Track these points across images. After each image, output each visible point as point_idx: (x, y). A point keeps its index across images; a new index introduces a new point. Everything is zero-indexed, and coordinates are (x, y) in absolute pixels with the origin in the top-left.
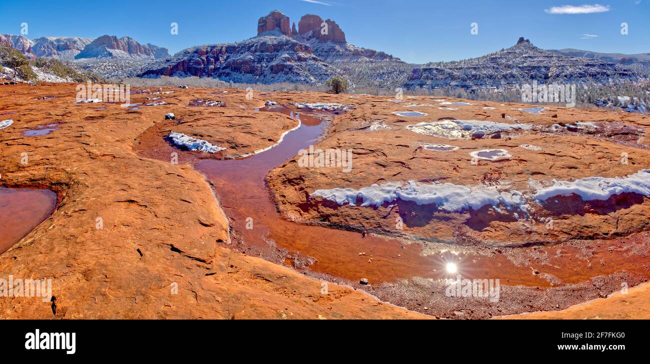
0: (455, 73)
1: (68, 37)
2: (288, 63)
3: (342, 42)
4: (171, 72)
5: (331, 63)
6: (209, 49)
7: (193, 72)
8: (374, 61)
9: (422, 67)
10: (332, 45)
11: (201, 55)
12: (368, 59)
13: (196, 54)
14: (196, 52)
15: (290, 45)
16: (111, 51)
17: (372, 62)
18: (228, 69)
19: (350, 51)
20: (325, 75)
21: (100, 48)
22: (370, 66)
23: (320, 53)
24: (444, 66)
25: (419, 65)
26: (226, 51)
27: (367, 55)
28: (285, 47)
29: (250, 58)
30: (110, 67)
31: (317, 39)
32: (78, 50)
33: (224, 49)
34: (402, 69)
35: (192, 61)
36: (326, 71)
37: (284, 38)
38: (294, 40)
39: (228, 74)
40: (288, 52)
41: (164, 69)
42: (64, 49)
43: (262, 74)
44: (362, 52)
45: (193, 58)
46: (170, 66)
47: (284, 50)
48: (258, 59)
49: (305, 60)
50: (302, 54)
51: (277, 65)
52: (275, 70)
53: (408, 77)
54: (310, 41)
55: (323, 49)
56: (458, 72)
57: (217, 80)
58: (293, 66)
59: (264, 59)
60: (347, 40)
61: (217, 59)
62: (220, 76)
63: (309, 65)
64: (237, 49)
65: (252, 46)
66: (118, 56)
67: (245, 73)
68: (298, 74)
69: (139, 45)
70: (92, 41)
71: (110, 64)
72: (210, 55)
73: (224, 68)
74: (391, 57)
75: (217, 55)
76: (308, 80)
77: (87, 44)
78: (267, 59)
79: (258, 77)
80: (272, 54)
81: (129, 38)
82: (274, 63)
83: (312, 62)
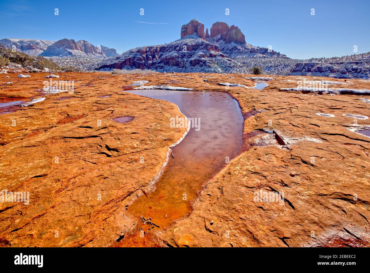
0: (335, 67)
1: (30, 40)
2: (203, 59)
3: (242, 42)
4: (120, 66)
5: (233, 59)
6: (148, 50)
7: (137, 66)
8: (267, 56)
9: (304, 62)
10: (235, 45)
11: (142, 54)
12: (261, 55)
13: (139, 53)
14: (138, 52)
15: (204, 46)
16: (70, 51)
17: (265, 57)
18: (162, 63)
19: (248, 49)
20: (229, 67)
21: (61, 48)
22: (263, 60)
23: (226, 51)
24: (325, 61)
25: (302, 61)
26: (160, 50)
27: (262, 52)
28: (200, 47)
29: (176, 55)
30: (72, 63)
31: (224, 40)
32: (42, 49)
33: (158, 49)
34: (287, 63)
35: (136, 58)
36: (230, 64)
37: (200, 40)
38: (207, 42)
39: (162, 67)
40: (202, 50)
41: (115, 64)
42: (28, 49)
43: (184, 67)
44: (257, 50)
45: (136, 56)
46: (120, 62)
47: (200, 49)
48: (182, 56)
49: (215, 56)
50: (213, 52)
51: (195, 60)
52: (194, 64)
53: (291, 70)
54: (219, 42)
55: (228, 48)
56: (338, 66)
57: (154, 71)
58: (206, 61)
59: (185, 56)
60: (246, 41)
61: (154, 57)
62: (156, 68)
63: (218, 60)
64: (167, 49)
65: (177, 46)
66: (76, 55)
67: (172, 65)
68: (210, 67)
69: (93, 46)
70: (53, 43)
71: (71, 61)
72: (149, 53)
73: (159, 63)
74: (279, 54)
75: (154, 53)
76: (217, 71)
77: (49, 45)
78: (188, 56)
79: (181, 68)
80: (191, 52)
81: (84, 41)
82: (192, 59)
83: (220, 58)
